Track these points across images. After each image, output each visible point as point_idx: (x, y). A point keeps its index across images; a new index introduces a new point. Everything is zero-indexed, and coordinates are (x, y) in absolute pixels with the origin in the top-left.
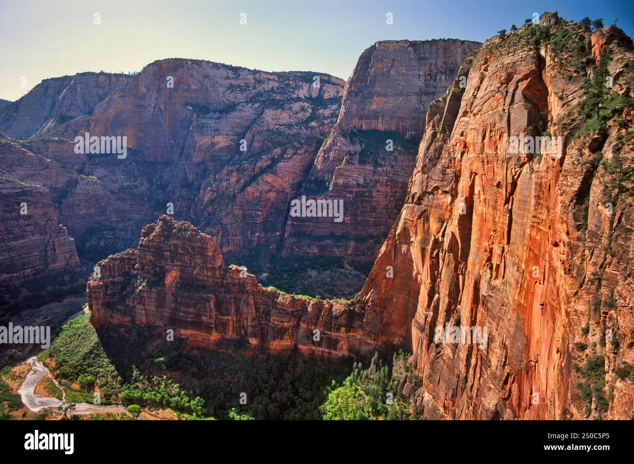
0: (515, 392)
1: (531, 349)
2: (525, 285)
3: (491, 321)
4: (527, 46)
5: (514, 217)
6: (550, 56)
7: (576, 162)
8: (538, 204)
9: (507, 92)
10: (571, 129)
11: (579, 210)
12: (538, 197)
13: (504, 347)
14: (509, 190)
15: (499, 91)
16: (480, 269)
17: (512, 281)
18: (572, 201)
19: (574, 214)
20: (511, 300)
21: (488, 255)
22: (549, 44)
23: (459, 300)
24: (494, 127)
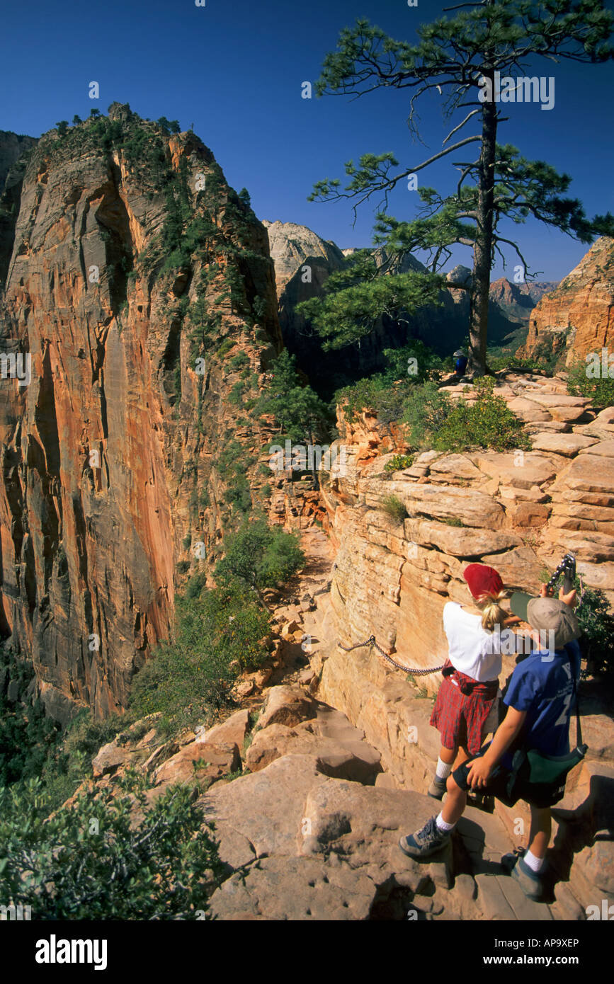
0: (151, 635)
1: (158, 573)
2: (136, 490)
3: (104, 550)
4: (95, 148)
5: (107, 398)
6: (125, 165)
7: (162, 312)
8: (132, 374)
9: (75, 215)
10: (155, 266)
11: (171, 378)
12: (131, 365)
13: (127, 580)
14: (95, 361)
15: (64, 214)
16: (77, 481)
17: (119, 488)
18: (160, 367)
19: (165, 383)
20: (122, 514)
21: (85, 458)
22: (123, 148)
23: (59, 532)
24: (64, 268)
